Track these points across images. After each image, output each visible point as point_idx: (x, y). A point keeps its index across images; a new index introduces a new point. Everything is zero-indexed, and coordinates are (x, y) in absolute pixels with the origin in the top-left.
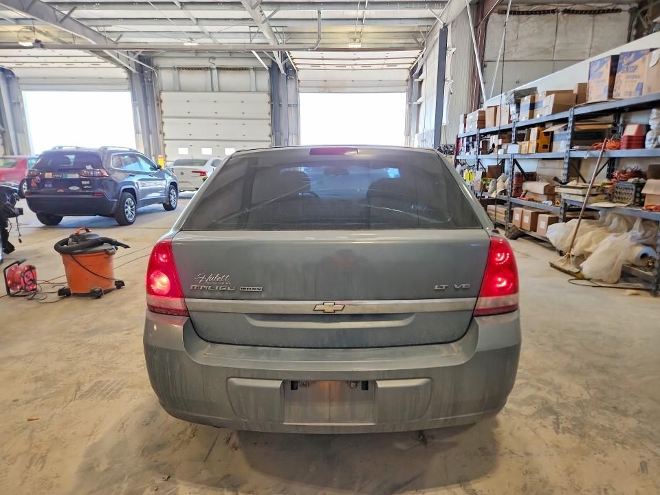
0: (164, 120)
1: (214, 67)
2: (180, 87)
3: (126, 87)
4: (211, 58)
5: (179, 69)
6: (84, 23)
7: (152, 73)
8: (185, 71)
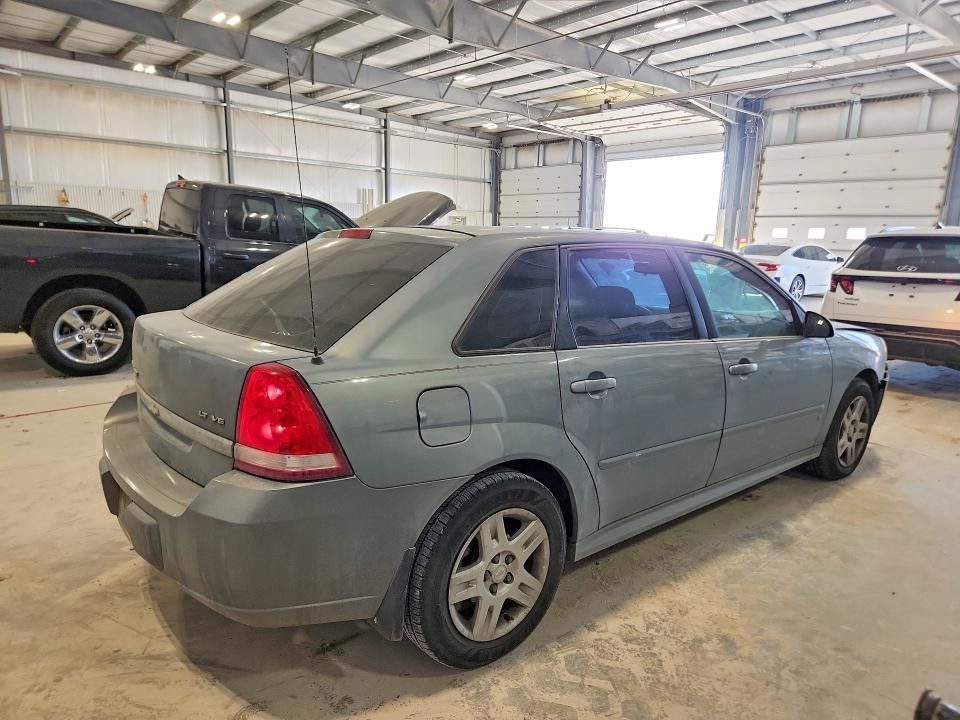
0: (761, 188)
1: (858, 99)
2: (795, 137)
3: (720, 146)
4: (855, 85)
5: (799, 109)
6: (668, 69)
7: (758, 121)
8: (808, 112)
